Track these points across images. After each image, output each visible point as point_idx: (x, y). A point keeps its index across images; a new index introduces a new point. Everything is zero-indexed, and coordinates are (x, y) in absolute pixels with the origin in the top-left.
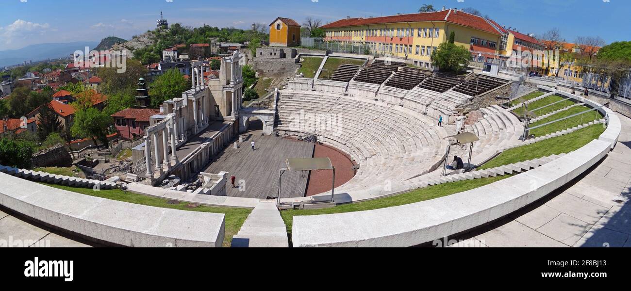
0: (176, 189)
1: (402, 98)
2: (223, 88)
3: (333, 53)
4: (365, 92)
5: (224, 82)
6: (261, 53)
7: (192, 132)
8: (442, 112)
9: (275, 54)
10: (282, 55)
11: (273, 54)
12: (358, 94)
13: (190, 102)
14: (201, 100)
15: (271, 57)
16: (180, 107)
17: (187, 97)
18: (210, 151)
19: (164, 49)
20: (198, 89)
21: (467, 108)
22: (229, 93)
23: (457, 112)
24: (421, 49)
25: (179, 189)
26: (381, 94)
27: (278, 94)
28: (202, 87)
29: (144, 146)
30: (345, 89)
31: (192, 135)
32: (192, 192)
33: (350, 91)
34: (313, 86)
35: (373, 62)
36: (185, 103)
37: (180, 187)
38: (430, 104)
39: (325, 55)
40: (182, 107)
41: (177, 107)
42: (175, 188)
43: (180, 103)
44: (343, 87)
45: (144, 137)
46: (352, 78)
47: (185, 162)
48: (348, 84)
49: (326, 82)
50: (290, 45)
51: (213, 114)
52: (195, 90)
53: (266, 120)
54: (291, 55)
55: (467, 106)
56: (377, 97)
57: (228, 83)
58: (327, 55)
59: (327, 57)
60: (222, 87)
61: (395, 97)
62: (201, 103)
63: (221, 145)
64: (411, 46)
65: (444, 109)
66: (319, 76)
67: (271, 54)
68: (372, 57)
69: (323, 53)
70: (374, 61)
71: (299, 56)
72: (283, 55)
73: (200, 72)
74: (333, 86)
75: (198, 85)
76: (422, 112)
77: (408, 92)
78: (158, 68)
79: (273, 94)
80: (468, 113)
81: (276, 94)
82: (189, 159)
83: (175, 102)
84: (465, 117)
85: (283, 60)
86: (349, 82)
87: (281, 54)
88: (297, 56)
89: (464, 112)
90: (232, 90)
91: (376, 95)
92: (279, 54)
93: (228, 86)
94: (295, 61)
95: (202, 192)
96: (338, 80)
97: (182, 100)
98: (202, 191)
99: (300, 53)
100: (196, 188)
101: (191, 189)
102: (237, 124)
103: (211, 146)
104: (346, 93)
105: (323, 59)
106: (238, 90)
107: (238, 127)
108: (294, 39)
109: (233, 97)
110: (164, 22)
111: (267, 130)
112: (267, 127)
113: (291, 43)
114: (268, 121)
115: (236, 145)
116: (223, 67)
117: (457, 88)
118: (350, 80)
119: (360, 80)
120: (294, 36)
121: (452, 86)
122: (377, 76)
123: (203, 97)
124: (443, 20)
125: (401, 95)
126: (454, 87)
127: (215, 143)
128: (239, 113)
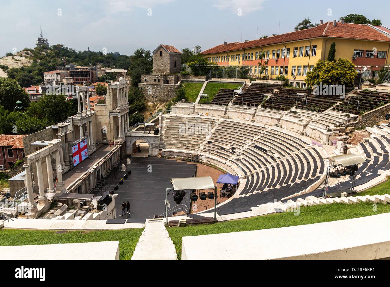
0: (64, 218)
1: (279, 120)
2: (110, 113)
3: (212, 79)
4: (243, 114)
5: (111, 107)
6: (146, 80)
8: (321, 132)
9: (159, 80)
11: (157, 81)
12: (236, 117)
13: (76, 127)
14: (87, 125)
15: (155, 83)
16: (65, 133)
17: (73, 123)
18: (98, 175)
19: (46, 71)
20: (84, 115)
21: (349, 128)
22: (116, 118)
23: (338, 132)
24: (298, 70)
25: (66, 218)
26: (258, 116)
27: (162, 118)
28: (88, 113)
29: (24, 176)
30: (224, 113)
32: (81, 219)
33: (229, 114)
34: (194, 110)
35: (249, 86)
36: (70, 129)
37: (68, 215)
38: (308, 124)
39: (204, 80)
40: (68, 133)
41: (62, 132)
42: (62, 217)
43: (65, 128)
44: (222, 111)
45: (24, 166)
46: (230, 101)
47: (73, 188)
48: (227, 107)
49: (205, 106)
50: (171, 72)
51: (100, 138)
52: (82, 115)
53: (152, 143)
54: (173, 81)
55: (349, 126)
56: (254, 119)
57: (115, 108)
58: (207, 80)
59: (207, 82)
60: (108, 112)
61: (272, 118)
62: (88, 128)
63: (109, 169)
64: (287, 67)
65: (323, 129)
66: (199, 101)
67: (155, 80)
68: (248, 81)
69: (203, 79)
70: (250, 84)
71: (182, 82)
72: (166, 82)
73: (86, 97)
74: (213, 110)
75: (84, 111)
76: (299, 132)
77: (285, 113)
78: (39, 91)
79: (158, 118)
80: (351, 132)
81: (160, 119)
82: (77, 184)
83: (59, 127)
84: (348, 137)
85: (166, 86)
86: (227, 105)
87: (164, 81)
88: (179, 83)
89: (347, 131)
90: (119, 115)
91: (254, 117)
92: (162, 81)
93: (114, 111)
94: (177, 87)
95: (91, 218)
96: (217, 104)
97: (67, 125)
98: (92, 216)
99: (182, 79)
100: (85, 214)
101: (80, 215)
102: (125, 147)
103: (99, 169)
104: (225, 116)
105: (203, 84)
106: (124, 114)
107: (126, 150)
108: (175, 66)
109: (120, 121)
110: (44, 41)
111: (153, 152)
112: (153, 149)
113: (173, 70)
114: (153, 143)
115: (124, 168)
116: (109, 93)
117: (338, 106)
118: (228, 103)
119: (238, 103)
120: (175, 63)
121: (332, 105)
122: (254, 99)
123: (90, 122)
124: (320, 35)
125: (278, 116)
126: (334, 106)
127: (103, 166)
128: (126, 137)
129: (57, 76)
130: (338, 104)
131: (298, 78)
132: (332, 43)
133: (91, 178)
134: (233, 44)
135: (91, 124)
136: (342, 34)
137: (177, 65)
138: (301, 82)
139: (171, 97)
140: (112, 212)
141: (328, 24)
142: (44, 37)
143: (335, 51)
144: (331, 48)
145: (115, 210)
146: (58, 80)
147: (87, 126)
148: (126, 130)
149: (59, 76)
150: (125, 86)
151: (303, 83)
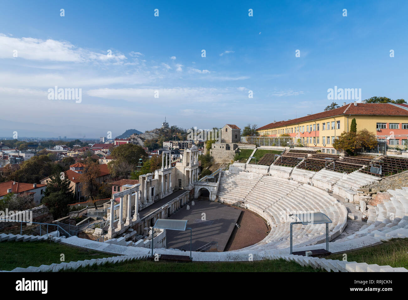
1: (311, 178)
3: (261, 146)
4: (281, 173)
5: (185, 165)
6: (215, 147)
7: (159, 197)
8: (346, 191)
9: (223, 147)
10: (228, 148)
11: (222, 147)
12: (276, 174)
13: (160, 176)
15: (220, 149)
17: (158, 173)
18: (169, 211)
19: (165, 141)
20: (166, 168)
21: (374, 189)
22: (188, 172)
23: (362, 192)
24: (327, 139)
26: (293, 174)
27: (222, 173)
28: (169, 167)
30: (267, 171)
31: (159, 199)
33: (271, 172)
34: (245, 168)
35: (288, 151)
36: (156, 177)
38: (335, 184)
39: (255, 147)
40: (152, 180)
41: (148, 180)
43: (150, 177)
44: (266, 169)
46: (272, 163)
48: (270, 167)
49: (253, 166)
50: (233, 141)
51: (177, 185)
52: (164, 169)
53: (211, 191)
54: (233, 148)
55: (373, 187)
56: (290, 177)
57: (188, 165)
59: (256, 149)
60: (184, 168)
61: (305, 177)
62: (168, 178)
63: (179, 207)
64: (318, 137)
65: (348, 188)
66: (249, 162)
67: (221, 147)
68: (288, 148)
74: (259, 169)
75: (166, 166)
76: (327, 189)
77: (316, 173)
78: (158, 153)
80: (375, 194)
81: (220, 174)
82: (150, 216)
83: (147, 176)
85: (228, 151)
86: (270, 165)
87: (226, 147)
88: (237, 149)
89: (371, 192)
90: (190, 170)
91: (290, 175)
93: (187, 167)
94: (235, 152)
96: (262, 165)
98: (143, 242)
99: (239, 146)
102: (193, 192)
103: (170, 207)
104: (268, 173)
105: (254, 150)
106: (195, 169)
107: (194, 194)
108: (236, 138)
109: (190, 174)
110: (166, 124)
111: (212, 198)
112: (212, 196)
113: (234, 140)
114: (213, 191)
115: (188, 207)
116: (185, 155)
117: (363, 169)
118: (271, 164)
119: (278, 164)
120: (236, 135)
121: (358, 169)
122: (291, 162)
123: (170, 173)
124: (341, 113)
125: (311, 175)
126: (359, 169)
127: (173, 205)
128: (194, 185)
129: (170, 144)
130: (363, 168)
131: (327, 146)
132: (353, 119)
133: (163, 213)
134: (280, 122)
135: (170, 175)
136: (362, 111)
137: (237, 137)
138: (330, 149)
139: (230, 158)
140: (163, 241)
141: (350, 105)
142: (167, 122)
143: (356, 124)
144: (352, 123)
145: (166, 239)
146: (170, 146)
147: (167, 176)
148: (195, 180)
149: (171, 144)
150: (196, 151)
151: (332, 150)
